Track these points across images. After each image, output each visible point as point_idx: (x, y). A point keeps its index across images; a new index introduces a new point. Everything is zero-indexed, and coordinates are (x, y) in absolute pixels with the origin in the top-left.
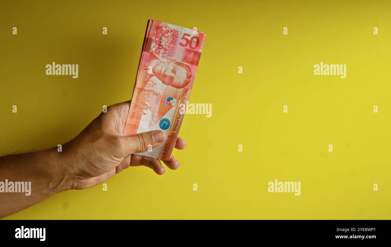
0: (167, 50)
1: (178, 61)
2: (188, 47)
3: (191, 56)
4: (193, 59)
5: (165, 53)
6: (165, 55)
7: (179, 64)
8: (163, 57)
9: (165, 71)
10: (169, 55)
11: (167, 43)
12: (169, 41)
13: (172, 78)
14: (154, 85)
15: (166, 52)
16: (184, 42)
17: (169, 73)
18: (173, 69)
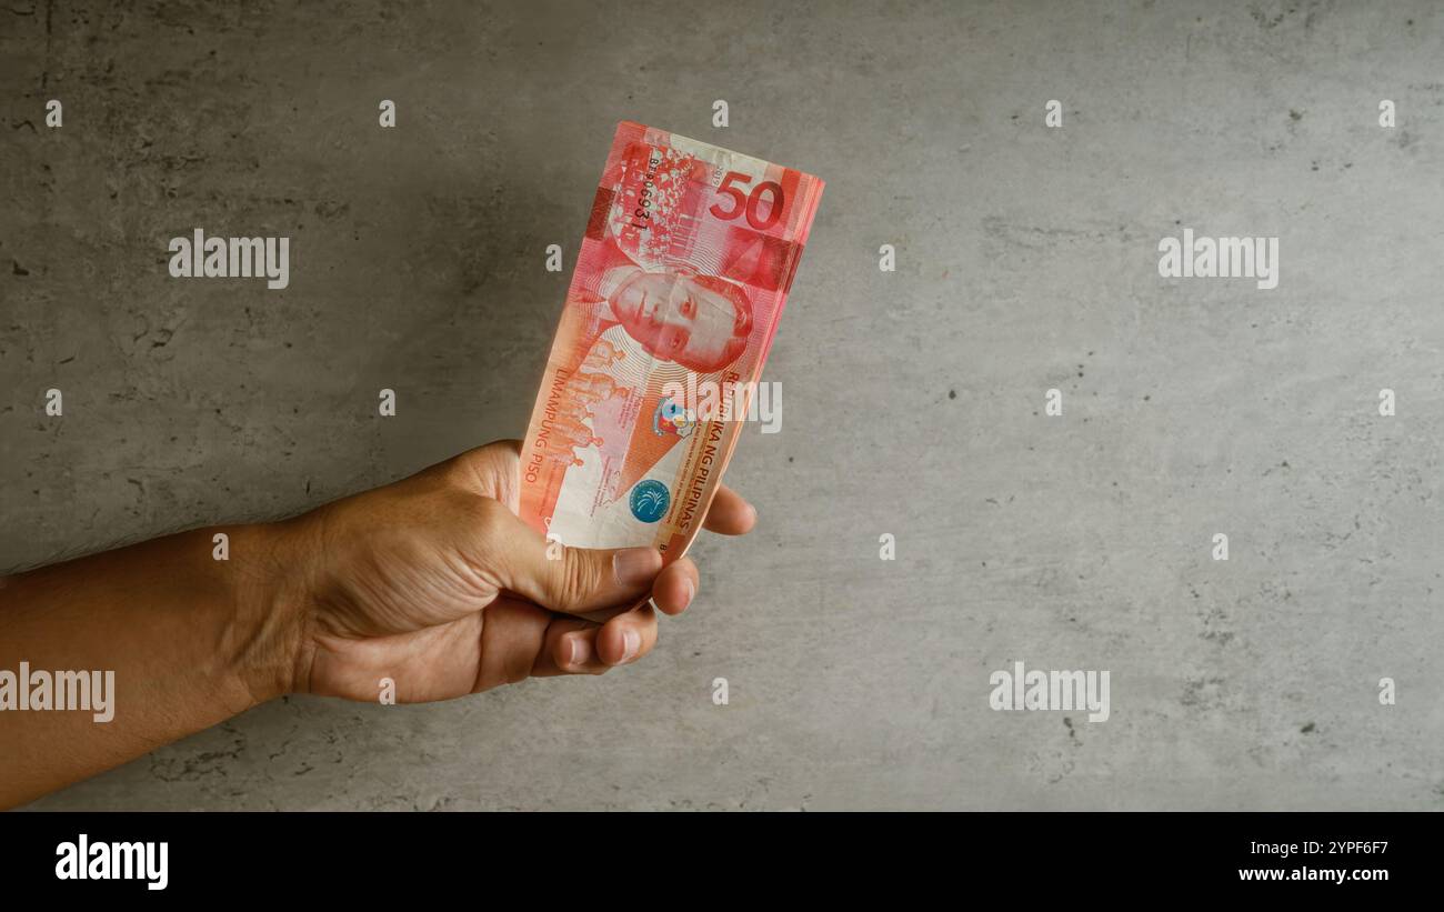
0: (664, 232)
1: (704, 271)
2: (741, 222)
3: (753, 253)
4: (760, 264)
5: (658, 244)
6: (657, 251)
7: (709, 283)
8: (651, 256)
9: (656, 309)
10: (673, 250)
11: (667, 205)
12: (671, 200)
13: (680, 336)
14: (615, 359)
15: (663, 237)
16: (728, 204)
17: (672, 317)
18: (686, 299)
